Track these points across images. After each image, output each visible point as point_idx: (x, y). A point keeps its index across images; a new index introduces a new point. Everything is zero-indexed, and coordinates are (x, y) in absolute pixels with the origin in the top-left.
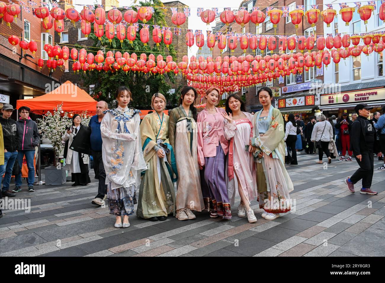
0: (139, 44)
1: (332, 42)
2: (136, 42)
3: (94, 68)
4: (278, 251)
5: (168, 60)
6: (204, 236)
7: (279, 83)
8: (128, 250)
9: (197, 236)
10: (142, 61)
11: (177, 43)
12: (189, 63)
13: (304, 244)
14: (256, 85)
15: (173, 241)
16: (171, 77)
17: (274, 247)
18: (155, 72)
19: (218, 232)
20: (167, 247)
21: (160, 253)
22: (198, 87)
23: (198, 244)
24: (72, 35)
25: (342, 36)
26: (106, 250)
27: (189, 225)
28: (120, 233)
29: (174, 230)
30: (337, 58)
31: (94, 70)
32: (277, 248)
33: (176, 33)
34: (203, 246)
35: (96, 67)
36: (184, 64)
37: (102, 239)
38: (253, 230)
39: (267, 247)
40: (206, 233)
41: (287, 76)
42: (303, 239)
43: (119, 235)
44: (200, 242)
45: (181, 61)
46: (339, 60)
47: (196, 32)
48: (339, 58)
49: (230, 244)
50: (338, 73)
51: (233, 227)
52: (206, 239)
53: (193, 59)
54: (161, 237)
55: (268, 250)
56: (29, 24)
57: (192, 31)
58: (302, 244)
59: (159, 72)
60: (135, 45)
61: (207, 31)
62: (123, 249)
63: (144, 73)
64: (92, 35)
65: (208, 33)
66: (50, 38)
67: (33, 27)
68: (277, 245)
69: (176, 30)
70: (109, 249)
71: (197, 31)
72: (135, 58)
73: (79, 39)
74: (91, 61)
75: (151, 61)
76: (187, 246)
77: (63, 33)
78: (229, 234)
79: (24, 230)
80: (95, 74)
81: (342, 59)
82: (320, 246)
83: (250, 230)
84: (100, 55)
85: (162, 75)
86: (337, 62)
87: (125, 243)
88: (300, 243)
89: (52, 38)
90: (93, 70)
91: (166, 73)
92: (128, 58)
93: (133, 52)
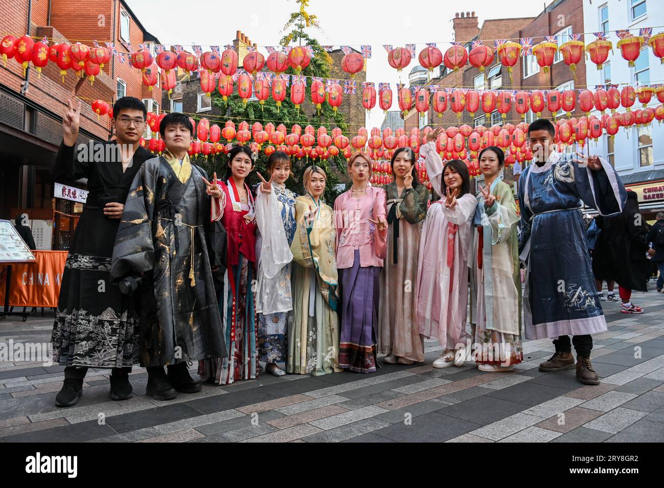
0: (290, 114)
1: (604, 100)
2: (285, 111)
3: (219, 151)
4: (534, 419)
5: (335, 135)
6: (399, 393)
7: (514, 174)
8: (269, 411)
9: (387, 393)
10: (294, 136)
11: (349, 113)
12: (369, 137)
13: (580, 409)
14: (476, 177)
15: (346, 399)
16: (339, 164)
17: (526, 411)
18: (315, 156)
19: (423, 389)
20: (336, 407)
21: (324, 417)
22: (382, 181)
23: (390, 405)
24: (188, 103)
25: (620, 89)
26: (233, 410)
27: (373, 378)
28: (256, 386)
29: (348, 384)
30: (613, 127)
31: (220, 155)
32: (531, 413)
33: (348, 89)
34: (399, 407)
35: (224, 149)
36: (360, 139)
37: (228, 394)
38: (485, 386)
39: (514, 412)
40: (403, 389)
41: (526, 161)
42: (578, 402)
43: (254, 389)
44: (393, 401)
45: (356, 135)
46: (617, 131)
47: (380, 87)
48: (616, 126)
49: (446, 406)
50: (613, 155)
51: (450, 382)
52: (404, 397)
53: (375, 131)
54: (325, 394)
55: (515, 416)
56: (125, 85)
57: (374, 85)
58: (577, 408)
59: (321, 156)
60: (284, 114)
61: (398, 85)
62: (261, 409)
63: (296, 158)
64: (218, 100)
65: (400, 87)
66: (154, 107)
67: (131, 89)
68: (531, 409)
69: (348, 84)
70: (237, 409)
71: (382, 84)
72: (283, 132)
73: (198, 110)
74: (215, 137)
75: (309, 136)
76: (371, 407)
77: (174, 101)
78: (443, 391)
79: (101, 379)
80: (222, 159)
81: (621, 128)
82: (611, 412)
83: (481, 386)
84: (230, 129)
85: (325, 160)
86: (612, 133)
87: (264, 400)
88: (573, 406)
89: (158, 106)
90: (218, 153)
91: (331, 158)
92: (273, 132)
93: (280, 123)
